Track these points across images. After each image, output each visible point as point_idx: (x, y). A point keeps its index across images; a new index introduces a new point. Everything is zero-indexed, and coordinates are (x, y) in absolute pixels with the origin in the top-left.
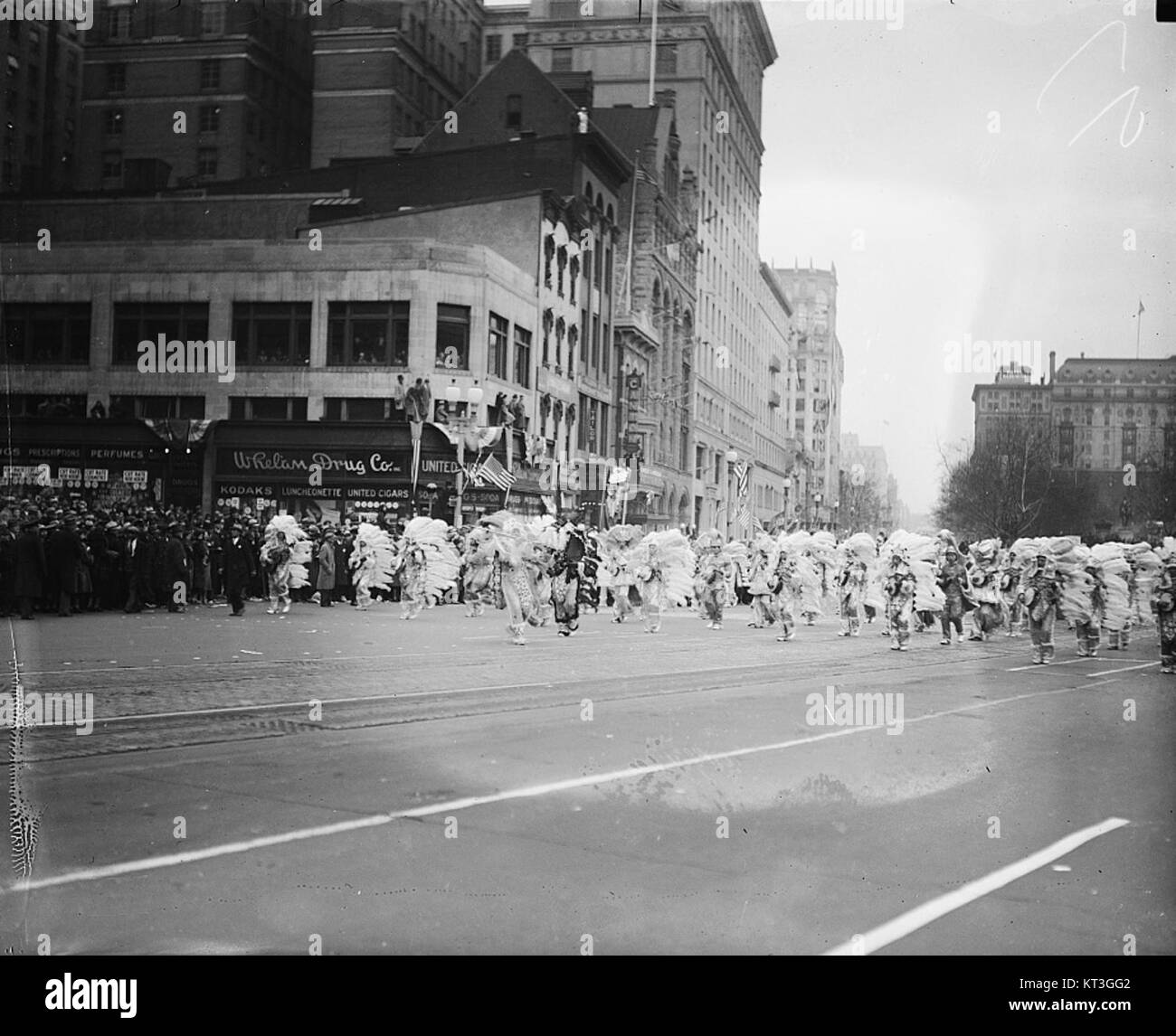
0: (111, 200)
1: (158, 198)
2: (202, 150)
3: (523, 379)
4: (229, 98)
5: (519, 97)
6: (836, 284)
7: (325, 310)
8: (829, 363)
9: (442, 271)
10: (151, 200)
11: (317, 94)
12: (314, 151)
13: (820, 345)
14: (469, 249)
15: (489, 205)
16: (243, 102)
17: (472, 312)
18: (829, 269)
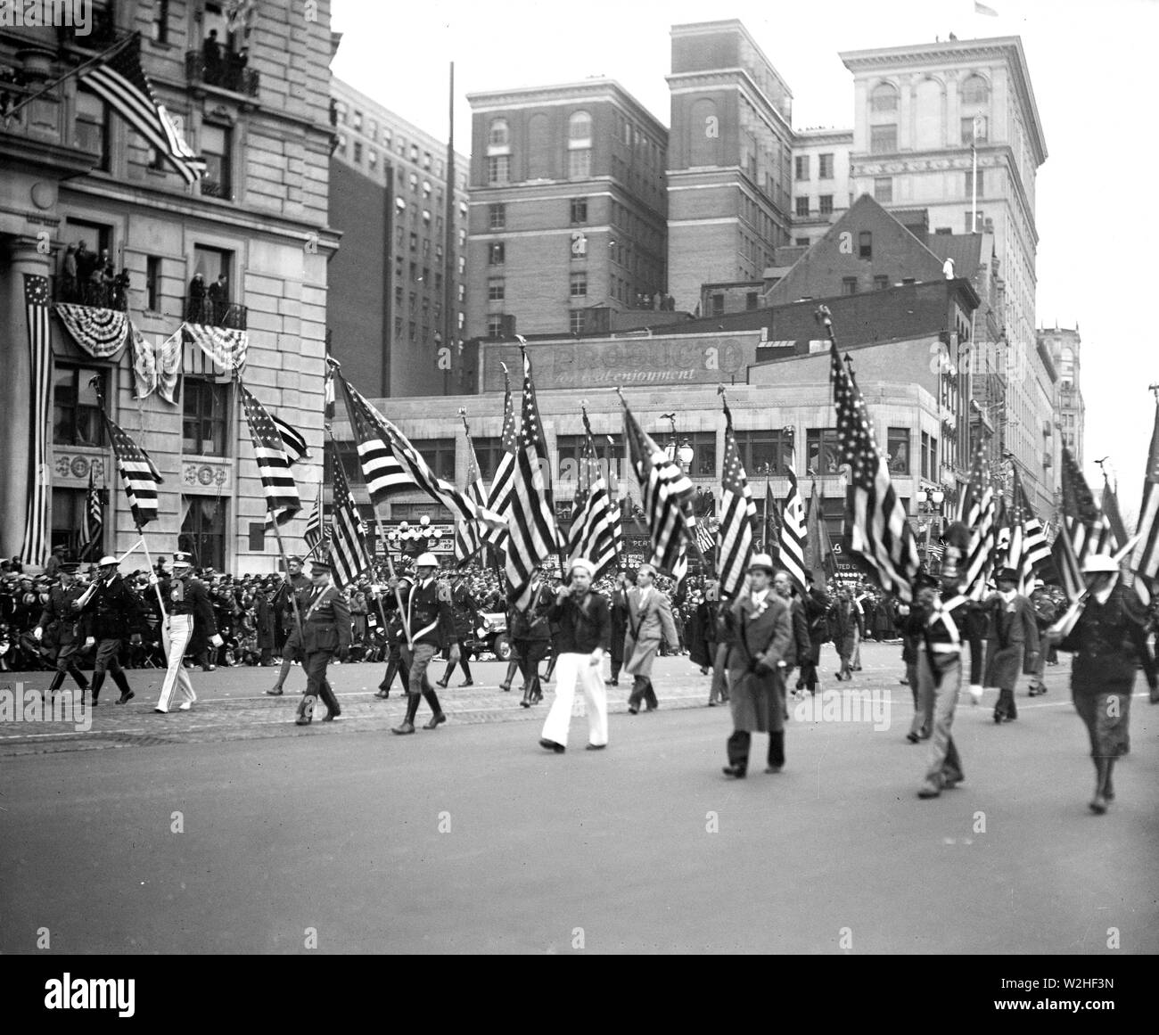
0: (575, 341)
1: (613, 338)
2: (573, 274)
3: (933, 479)
4: (596, 229)
5: (869, 233)
6: (1079, 341)
7: (804, 434)
8: (1076, 417)
9: (891, 404)
10: (608, 339)
11: (671, 224)
12: (670, 271)
13: (1066, 400)
14: (908, 387)
15: (899, 344)
16: (608, 232)
17: (911, 433)
18: (1074, 328)
